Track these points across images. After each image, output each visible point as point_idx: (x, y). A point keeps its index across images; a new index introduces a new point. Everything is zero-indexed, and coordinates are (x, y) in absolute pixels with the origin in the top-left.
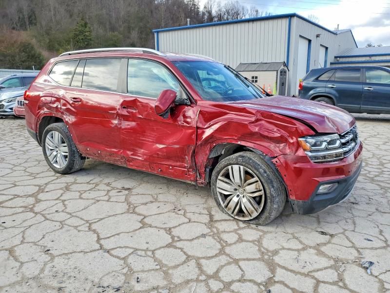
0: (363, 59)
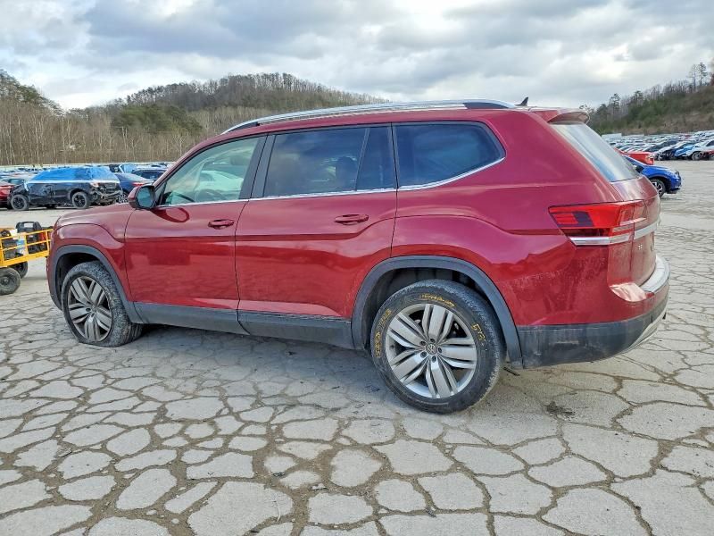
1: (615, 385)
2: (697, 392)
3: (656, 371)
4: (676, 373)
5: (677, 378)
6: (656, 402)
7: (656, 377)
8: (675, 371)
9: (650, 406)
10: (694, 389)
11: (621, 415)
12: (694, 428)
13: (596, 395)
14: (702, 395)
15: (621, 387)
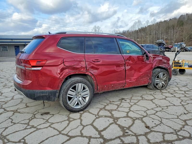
0: (9, 41)
1: (27, 105)
2: (7, 111)
3: (19, 112)
4: (13, 114)
5: (13, 112)
6: (17, 105)
7: (18, 111)
8: (14, 114)
9: (17, 104)
10: (8, 111)
11: (22, 100)
12: (8, 103)
13: (30, 102)
14: (6, 110)
15: (26, 105)
